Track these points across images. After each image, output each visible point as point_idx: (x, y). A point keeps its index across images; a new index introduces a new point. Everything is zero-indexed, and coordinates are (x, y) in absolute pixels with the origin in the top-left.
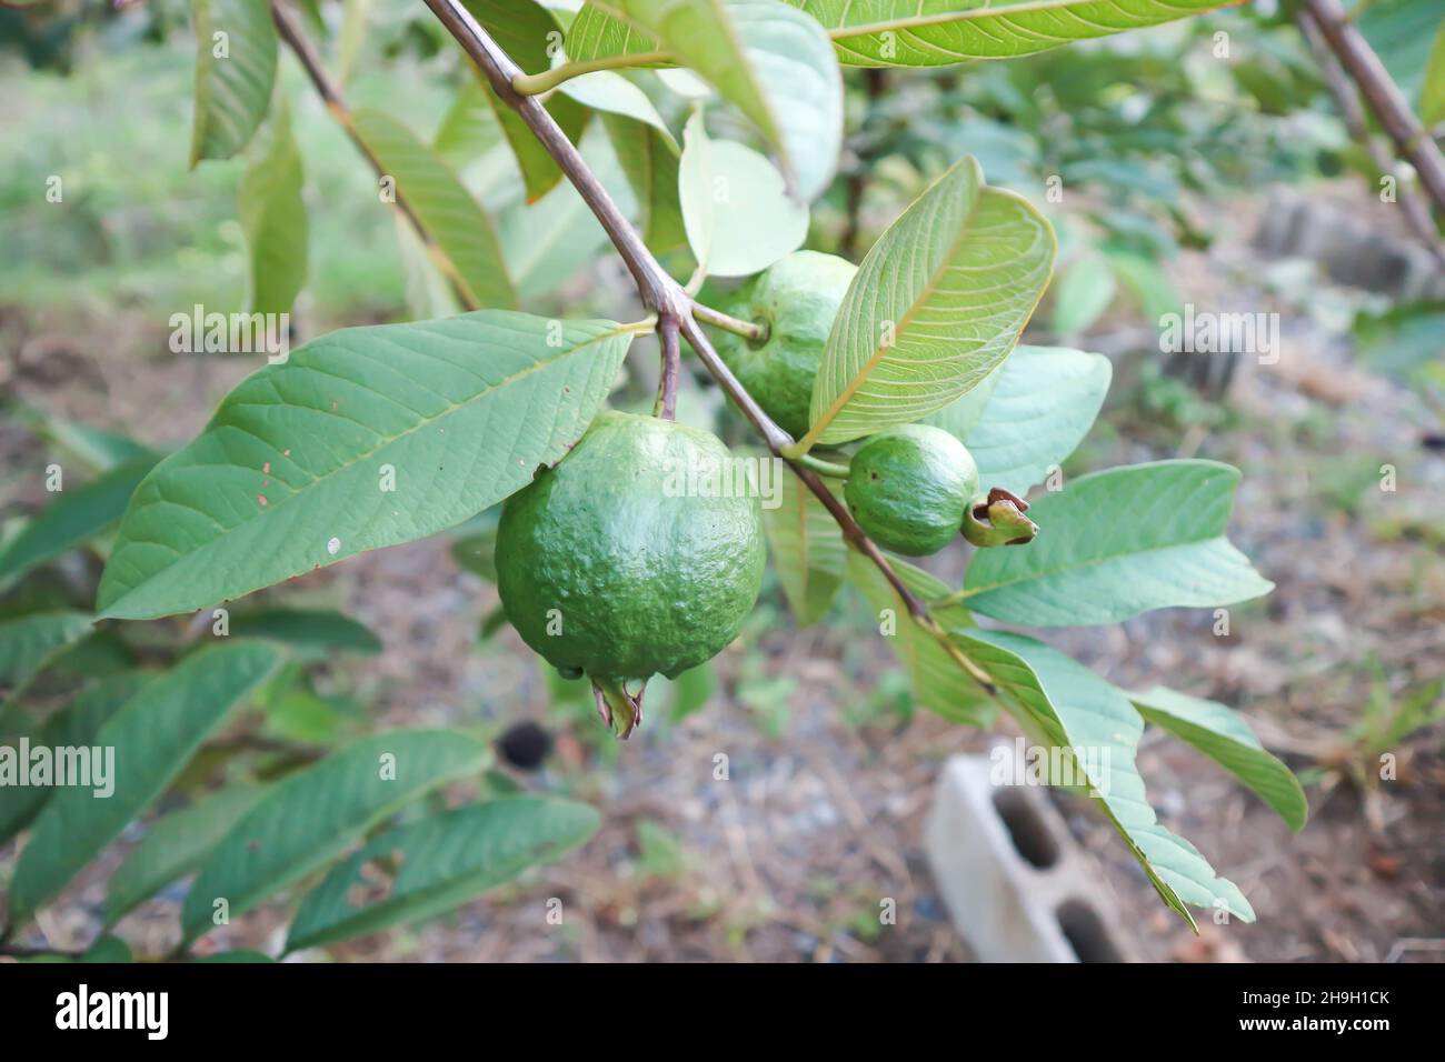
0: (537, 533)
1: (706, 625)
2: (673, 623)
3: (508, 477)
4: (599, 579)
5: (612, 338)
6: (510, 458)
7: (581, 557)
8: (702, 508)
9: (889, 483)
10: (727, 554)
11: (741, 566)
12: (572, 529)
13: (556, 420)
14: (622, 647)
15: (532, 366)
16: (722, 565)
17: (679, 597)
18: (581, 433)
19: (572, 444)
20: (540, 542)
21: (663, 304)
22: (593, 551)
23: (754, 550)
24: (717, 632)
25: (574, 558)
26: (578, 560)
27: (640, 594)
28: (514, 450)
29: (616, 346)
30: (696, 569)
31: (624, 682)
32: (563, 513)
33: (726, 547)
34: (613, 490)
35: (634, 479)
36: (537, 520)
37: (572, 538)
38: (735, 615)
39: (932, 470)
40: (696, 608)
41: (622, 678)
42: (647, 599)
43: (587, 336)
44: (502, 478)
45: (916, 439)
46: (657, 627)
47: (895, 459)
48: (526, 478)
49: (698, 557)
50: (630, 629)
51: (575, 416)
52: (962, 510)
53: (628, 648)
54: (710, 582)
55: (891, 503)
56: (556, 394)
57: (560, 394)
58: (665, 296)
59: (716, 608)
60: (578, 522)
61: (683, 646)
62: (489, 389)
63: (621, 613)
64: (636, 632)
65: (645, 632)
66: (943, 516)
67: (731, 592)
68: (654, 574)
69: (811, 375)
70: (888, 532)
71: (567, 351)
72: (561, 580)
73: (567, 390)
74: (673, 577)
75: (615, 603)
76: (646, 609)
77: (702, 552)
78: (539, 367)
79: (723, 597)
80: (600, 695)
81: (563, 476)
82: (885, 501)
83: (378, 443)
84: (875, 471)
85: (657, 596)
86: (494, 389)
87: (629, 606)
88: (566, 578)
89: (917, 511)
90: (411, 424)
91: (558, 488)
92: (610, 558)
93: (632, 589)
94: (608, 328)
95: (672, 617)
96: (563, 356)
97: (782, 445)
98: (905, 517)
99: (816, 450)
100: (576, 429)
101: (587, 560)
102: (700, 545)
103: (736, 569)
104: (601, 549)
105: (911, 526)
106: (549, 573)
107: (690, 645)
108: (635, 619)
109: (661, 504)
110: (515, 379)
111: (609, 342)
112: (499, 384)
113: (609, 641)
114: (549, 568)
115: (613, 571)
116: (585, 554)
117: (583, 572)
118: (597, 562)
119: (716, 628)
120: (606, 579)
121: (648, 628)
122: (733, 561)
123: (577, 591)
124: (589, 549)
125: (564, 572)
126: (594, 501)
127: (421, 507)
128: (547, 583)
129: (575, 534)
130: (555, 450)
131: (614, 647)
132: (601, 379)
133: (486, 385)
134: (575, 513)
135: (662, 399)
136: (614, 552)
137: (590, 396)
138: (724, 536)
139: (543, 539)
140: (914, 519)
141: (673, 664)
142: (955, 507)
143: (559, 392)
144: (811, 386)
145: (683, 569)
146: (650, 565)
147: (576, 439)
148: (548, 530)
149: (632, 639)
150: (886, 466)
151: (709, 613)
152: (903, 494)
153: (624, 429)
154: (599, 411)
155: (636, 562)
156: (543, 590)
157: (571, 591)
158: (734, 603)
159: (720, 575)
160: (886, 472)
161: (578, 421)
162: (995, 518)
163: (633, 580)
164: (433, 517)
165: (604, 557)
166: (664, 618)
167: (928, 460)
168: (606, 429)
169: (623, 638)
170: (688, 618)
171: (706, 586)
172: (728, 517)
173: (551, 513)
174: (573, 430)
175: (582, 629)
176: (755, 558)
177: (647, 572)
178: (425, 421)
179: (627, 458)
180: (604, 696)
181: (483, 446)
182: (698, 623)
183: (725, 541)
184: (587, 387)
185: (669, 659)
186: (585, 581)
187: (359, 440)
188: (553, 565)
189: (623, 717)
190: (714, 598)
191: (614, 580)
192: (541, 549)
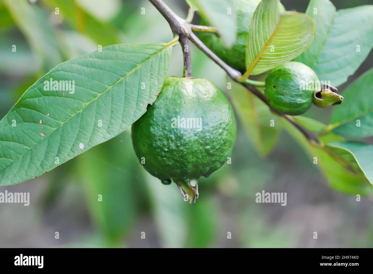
0: (152, 130)
1: (218, 153)
2: (206, 154)
3: (137, 111)
4: (178, 143)
5: (164, 50)
6: (137, 103)
7: (170, 136)
8: (210, 111)
9: (280, 89)
10: (222, 127)
11: (227, 130)
12: (166, 127)
13: (150, 86)
14: (189, 166)
15: (136, 66)
16: (220, 131)
17: (207, 144)
18: (160, 90)
19: (158, 95)
20: (154, 133)
21: (181, 31)
22: (174, 133)
23: (231, 123)
24: (222, 156)
25: (168, 136)
26: (169, 137)
27: (193, 146)
28: (137, 101)
29: (166, 52)
30: (211, 134)
31: (189, 181)
32: (161, 121)
33: (221, 124)
34: (177, 110)
35: (184, 105)
36: (151, 125)
37: (166, 129)
38: (228, 148)
39: (296, 81)
40: (213, 147)
41: (188, 180)
42: (196, 147)
43: (154, 51)
44: (135, 112)
45: (289, 70)
46: (200, 156)
47: (281, 79)
48: (144, 110)
49: (212, 129)
50: (191, 159)
51: (157, 83)
52: (311, 95)
53: (191, 166)
54: (217, 137)
55: (282, 97)
56: (148, 77)
57: (149, 77)
58: (181, 27)
59: (220, 147)
60: (167, 124)
61: (211, 163)
62: (122, 78)
63: (187, 153)
64: (193, 160)
65: (197, 159)
66: (303, 99)
67: (225, 140)
68: (197, 138)
69: (244, 47)
70: (282, 108)
71: (148, 58)
72: (164, 145)
73: (152, 74)
74: (204, 138)
75: (185, 150)
76: (196, 151)
77: (213, 127)
78: (139, 66)
79: (222, 142)
80: (181, 188)
81: (157, 108)
82: (279, 96)
83: (83, 106)
84: (274, 85)
85: (199, 146)
86: (124, 77)
87: (190, 151)
88: (166, 144)
89: (292, 99)
90: (95, 96)
91: (157, 112)
92: (181, 134)
93: (190, 144)
94: (162, 46)
95: (205, 152)
96: (147, 61)
97: (237, 77)
98: (288, 102)
99: (251, 77)
100: (158, 88)
101: (173, 137)
102: (211, 125)
103: (225, 131)
104: (177, 132)
105: (291, 105)
106: (159, 143)
107: (213, 162)
108: (193, 155)
109: (196, 112)
110: (131, 72)
111: (163, 52)
112: (125, 75)
113: (184, 164)
114: (159, 142)
115: (183, 139)
116: (172, 134)
117: (172, 141)
118: (177, 136)
119: (222, 154)
120: (181, 142)
121: (197, 158)
122: (224, 129)
123: (171, 148)
124: (173, 132)
125: (164, 142)
126: (172, 115)
127: (108, 127)
128: (159, 147)
129: (167, 128)
130: (152, 98)
131: (186, 166)
132: (163, 68)
133: (120, 77)
134: (165, 121)
135: (186, 69)
136: (182, 132)
137: (161, 75)
138: (220, 120)
139: (154, 132)
140: (292, 102)
141: (208, 170)
142: (307, 94)
143: (149, 75)
144: (245, 51)
145: (207, 134)
146: (195, 135)
147: (159, 92)
148: (156, 128)
149: (192, 162)
150: (278, 83)
151: (218, 149)
152: (286, 93)
153: (176, 86)
154: (164, 79)
155: (191, 134)
156: (157, 150)
157: (168, 148)
158: (227, 144)
159: (220, 135)
160: (278, 85)
161: (158, 85)
162: (324, 96)
163: (190, 141)
164: (115, 130)
165: (179, 135)
166: (202, 153)
167: (294, 78)
168: (169, 86)
169: (189, 162)
170: (211, 152)
171: (216, 139)
172: (220, 113)
173: (156, 122)
174: (157, 89)
175: (173, 162)
176: (232, 127)
177: (195, 137)
178: (100, 94)
179: (180, 97)
180: (182, 189)
181: (125, 101)
182: (215, 153)
183: (220, 122)
184: (159, 71)
185: (206, 168)
186: (173, 144)
187: (76, 105)
188: (160, 140)
189: (191, 195)
190: (219, 143)
191: (184, 142)
192: (155, 135)
